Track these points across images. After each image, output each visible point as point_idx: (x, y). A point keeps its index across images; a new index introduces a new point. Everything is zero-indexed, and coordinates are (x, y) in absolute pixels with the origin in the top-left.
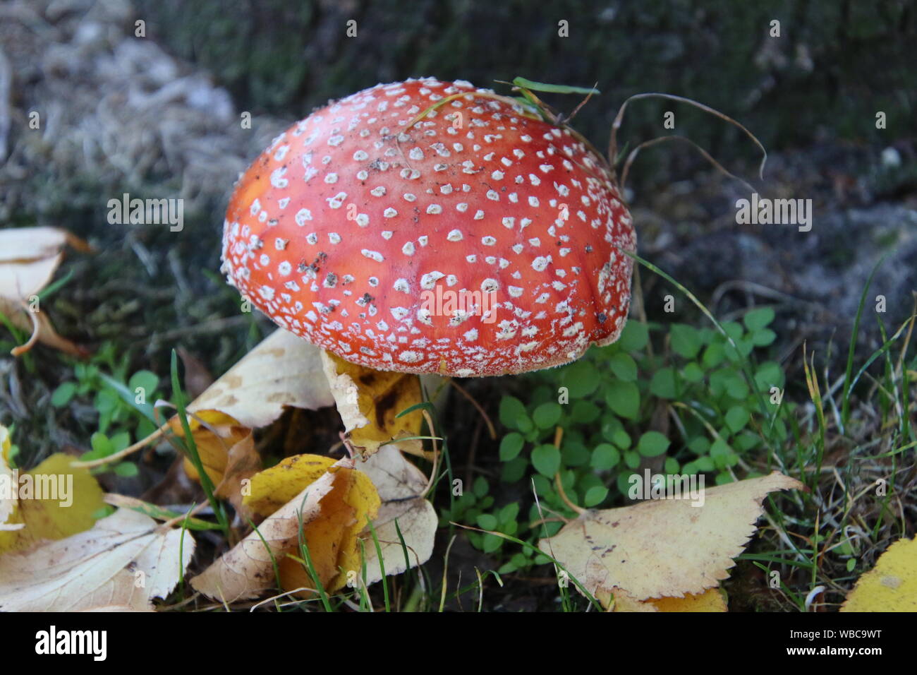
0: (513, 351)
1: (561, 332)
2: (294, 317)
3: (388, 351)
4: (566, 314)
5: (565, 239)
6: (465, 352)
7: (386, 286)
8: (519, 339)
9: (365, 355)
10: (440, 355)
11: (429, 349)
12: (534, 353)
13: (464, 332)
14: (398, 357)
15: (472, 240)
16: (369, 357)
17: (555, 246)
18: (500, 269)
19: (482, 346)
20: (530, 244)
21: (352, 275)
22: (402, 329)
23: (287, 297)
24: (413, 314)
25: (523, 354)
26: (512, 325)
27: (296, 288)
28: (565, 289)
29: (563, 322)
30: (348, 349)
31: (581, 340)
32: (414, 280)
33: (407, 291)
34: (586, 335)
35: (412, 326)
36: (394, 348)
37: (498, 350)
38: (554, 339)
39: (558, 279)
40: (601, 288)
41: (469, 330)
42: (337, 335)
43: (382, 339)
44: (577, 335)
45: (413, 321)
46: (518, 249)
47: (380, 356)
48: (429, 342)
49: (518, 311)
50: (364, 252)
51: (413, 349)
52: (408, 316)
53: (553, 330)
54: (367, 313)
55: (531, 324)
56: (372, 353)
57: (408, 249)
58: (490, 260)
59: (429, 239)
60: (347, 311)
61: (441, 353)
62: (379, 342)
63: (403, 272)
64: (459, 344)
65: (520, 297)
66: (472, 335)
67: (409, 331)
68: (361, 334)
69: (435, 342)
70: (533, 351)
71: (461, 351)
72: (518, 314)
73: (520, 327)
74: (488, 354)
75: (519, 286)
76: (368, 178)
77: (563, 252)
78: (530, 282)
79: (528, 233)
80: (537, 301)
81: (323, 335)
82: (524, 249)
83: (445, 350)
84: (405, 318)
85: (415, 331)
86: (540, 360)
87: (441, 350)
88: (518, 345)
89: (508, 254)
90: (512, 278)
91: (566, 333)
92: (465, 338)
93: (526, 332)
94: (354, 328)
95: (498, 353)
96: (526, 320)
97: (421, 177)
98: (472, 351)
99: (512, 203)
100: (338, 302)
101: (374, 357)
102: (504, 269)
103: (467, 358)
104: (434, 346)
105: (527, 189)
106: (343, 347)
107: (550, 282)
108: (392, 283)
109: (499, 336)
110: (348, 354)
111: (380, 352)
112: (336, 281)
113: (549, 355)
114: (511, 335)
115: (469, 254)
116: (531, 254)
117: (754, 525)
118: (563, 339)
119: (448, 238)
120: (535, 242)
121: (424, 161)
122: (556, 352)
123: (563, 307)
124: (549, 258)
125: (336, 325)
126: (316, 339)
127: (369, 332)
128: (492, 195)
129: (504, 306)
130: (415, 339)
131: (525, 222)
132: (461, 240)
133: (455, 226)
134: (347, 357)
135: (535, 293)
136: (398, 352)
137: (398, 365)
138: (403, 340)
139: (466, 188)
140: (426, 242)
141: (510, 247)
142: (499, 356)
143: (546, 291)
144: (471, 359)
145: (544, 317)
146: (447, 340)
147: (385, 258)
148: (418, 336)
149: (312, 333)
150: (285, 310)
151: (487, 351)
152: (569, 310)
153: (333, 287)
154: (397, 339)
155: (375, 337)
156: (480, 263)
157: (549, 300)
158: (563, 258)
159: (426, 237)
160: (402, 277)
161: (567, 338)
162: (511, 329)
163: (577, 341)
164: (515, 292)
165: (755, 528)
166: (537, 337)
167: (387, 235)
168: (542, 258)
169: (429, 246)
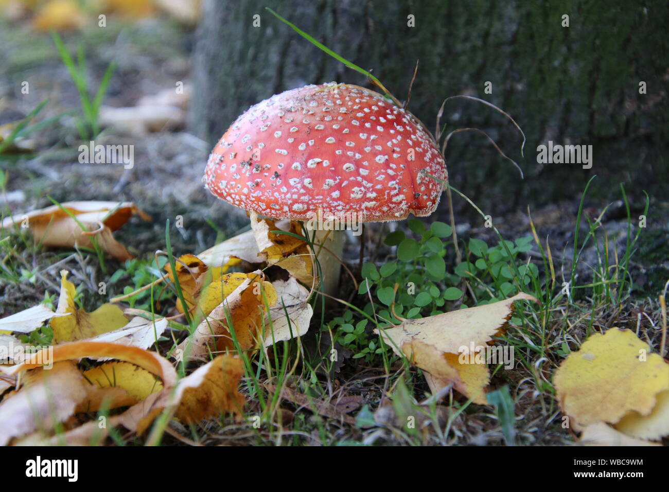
0: (361, 206)
1: (391, 199)
2: (236, 194)
3: (286, 204)
4: (395, 188)
5: (398, 149)
6: (332, 205)
7: (288, 167)
8: (365, 199)
9: (274, 209)
10: (316, 206)
11: (310, 202)
12: (374, 209)
13: (331, 193)
14: (292, 208)
15: (340, 143)
16: (276, 210)
17: (391, 152)
18: (356, 159)
19: (342, 201)
20: (375, 148)
21: (269, 164)
22: (295, 190)
23: (233, 183)
24: (302, 182)
25: (367, 208)
26: (360, 190)
27: (238, 177)
28: (395, 175)
29: (393, 193)
30: (264, 207)
31: (404, 206)
32: (304, 163)
33: (299, 169)
34: (407, 204)
35: (301, 188)
36: (290, 202)
37: (352, 204)
38: (386, 202)
39: (391, 168)
40: (419, 181)
41: (335, 191)
42: (258, 199)
43: (283, 197)
44: (401, 202)
45: (301, 186)
46: (367, 149)
47: (282, 209)
48: (310, 198)
49: (365, 183)
50: (277, 150)
51: (301, 202)
52: (299, 183)
53: (386, 196)
54: (276, 183)
55: (372, 191)
56: (277, 207)
57: (302, 147)
58: (350, 153)
59: (315, 142)
60: (265, 184)
61: (317, 205)
62: (282, 199)
63: (298, 159)
64: (328, 199)
65: (367, 175)
66: (336, 194)
67: (299, 192)
68: (272, 196)
69: (314, 198)
70: (373, 208)
71: (329, 204)
72: (365, 184)
73: (365, 192)
74: (346, 206)
75: (367, 169)
76: (284, 115)
77: (395, 156)
78: (373, 168)
79: (374, 142)
80: (377, 178)
81: (251, 201)
82: (371, 150)
83: (320, 203)
84: (297, 184)
85: (302, 191)
86: (377, 214)
87: (317, 203)
88: (364, 202)
89: (361, 152)
90: (363, 165)
91: (394, 200)
92: (331, 196)
93: (369, 195)
94: (268, 194)
95: (351, 206)
96: (369, 188)
97: (315, 113)
98: (336, 204)
99: (366, 127)
100: (260, 180)
101: (278, 210)
102: (358, 159)
103: (333, 209)
104: (313, 201)
105: (377, 122)
106: (261, 206)
107: (386, 170)
108: (291, 165)
109: (352, 196)
110: (264, 210)
111: (282, 206)
112: (260, 169)
113: (384, 212)
114: (359, 196)
115: (338, 149)
116: (375, 154)
117: (505, 318)
118: (392, 203)
119: (326, 141)
120: (379, 148)
121: (318, 106)
122: (388, 210)
123: (393, 184)
124: (386, 157)
125: (258, 193)
126: (247, 204)
127: (276, 194)
128: (355, 123)
129: (356, 179)
130: (302, 196)
131: (373, 137)
132: (334, 143)
133: (331, 135)
134: (264, 212)
135: (376, 174)
136: (292, 204)
137: (292, 213)
138: (295, 197)
139: (340, 118)
140: (313, 143)
141: (363, 148)
142: (352, 208)
143: (383, 174)
144: (335, 209)
145: (381, 188)
146: (321, 197)
147: (288, 153)
148: (304, 195)
149: (245, 201)
150: (232, 191)
151: (345, 205)
152: (397, 186)
153: (258, 172)
154: (292, 197)
155: (279, 197)
156: (344, 155)
157: (385, 179)
158: (395, 159)
159: (313, 141)
160: (297, 162)
161: (395, 203)
162: (360, 193)
163: (401, 206)
164: (363, 172)
165: (505, 321)
166: (375, 199)
167: (291, 140)
168: (382, 156)
169: (314, 146)
